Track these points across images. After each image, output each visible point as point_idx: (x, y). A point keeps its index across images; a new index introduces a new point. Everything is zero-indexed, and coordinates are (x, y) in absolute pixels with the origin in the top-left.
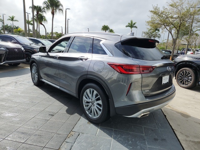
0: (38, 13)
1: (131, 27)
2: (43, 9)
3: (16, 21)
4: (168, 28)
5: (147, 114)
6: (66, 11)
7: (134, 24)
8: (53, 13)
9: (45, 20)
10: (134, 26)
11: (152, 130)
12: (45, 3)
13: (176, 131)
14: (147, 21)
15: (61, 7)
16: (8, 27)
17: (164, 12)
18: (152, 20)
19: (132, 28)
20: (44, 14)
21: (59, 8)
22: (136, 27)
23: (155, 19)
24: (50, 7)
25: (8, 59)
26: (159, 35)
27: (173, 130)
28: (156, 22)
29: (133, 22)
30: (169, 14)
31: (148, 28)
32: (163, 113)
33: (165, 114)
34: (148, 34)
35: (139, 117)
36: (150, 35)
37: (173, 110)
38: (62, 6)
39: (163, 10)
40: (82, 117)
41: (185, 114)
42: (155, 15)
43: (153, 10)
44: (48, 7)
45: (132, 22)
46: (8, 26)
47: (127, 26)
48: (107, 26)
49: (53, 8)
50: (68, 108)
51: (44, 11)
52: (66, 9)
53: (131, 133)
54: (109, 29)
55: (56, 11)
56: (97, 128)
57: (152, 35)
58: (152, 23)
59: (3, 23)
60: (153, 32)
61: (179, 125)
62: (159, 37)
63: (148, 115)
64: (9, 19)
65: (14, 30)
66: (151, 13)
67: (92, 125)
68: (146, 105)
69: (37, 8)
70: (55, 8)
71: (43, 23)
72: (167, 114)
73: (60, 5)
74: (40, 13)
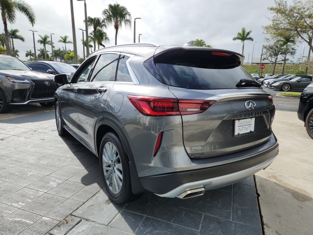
0: (95, 28)
1: (241, 39)
2: (102, 22)
3: (69, 42)
4: (305, 36)
5: (201, 192)
6: (135, 22)
7: (248, 33)
8: (117, 27)
9: (106, 38)
10: (248, 37)
11: (219, 223)
12: (105, 12)
13: (269, 227)
14: (265, 26)
15: (127, 17)
16: (61, 53)
17: (295, 8)
18: (275, 23)
19: (244, 40)
20: (104, 30)
21: (125, 18)
22: (251, 39)
23: (279, 22)
24: (112, 18)
25: (34, 96)
26: (293, 49)
27: (263, 224)
28: (282, 26)
29: (247, 31)
30: (305, 12)
31: (268, 38)
32: (257, 190)
33: (259, 192)
34: (272, 48)
35: (182, 197)
36: (275, 50)
37: (279, 185)
38: (129, 15)
39: (293, 4)
40: (102, 191)
41: (303, 193)
42: (280, 15)
43: (275, 6)
44: (109, 18)
45: (244, 32)
46: (61, 50)
47: (235, 39)
48: (202, 40)
49: (117, 18)
50: (87, 173)
51: (104, 25)
52: (135, 19)
53: (175, 225)
54: (205, 44)
55: (121, 23)
56: (118, 212)
57: (280, 51)
58: (275, 29)
59: (53, 47)
60: (282, 45)
61: (279, 216)
62: (293, 53)
63: (202, 194)
64: (61, 41)
65: (65, 56)
66: (272, 11)
67: (111, 204)
68: (191, 175)
69: (94, 22)
70: (119, 19)
71: (103, 43)
72: (264, 192)
73: (126, 14)
74: (98, 28)
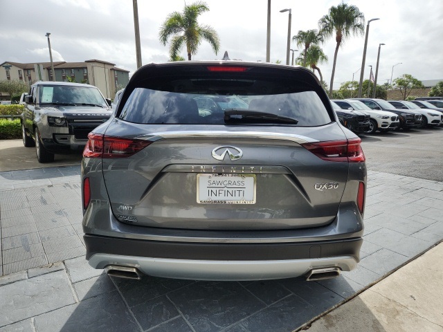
2: (319, 35)
8: (339, 40)
9: (323, 57)
12: (323, 20)
15: (358, 21)
21: (354, 23)
24: (334, 27)
38: (362, 17)
44: (328, 28)
49: (341, 26)
51: (320, 39)
52: (369, 22)
55: (347, 32)
69: (307, 37)
70: (345, 26)
73: (356, 16)
74: (312, 44)
